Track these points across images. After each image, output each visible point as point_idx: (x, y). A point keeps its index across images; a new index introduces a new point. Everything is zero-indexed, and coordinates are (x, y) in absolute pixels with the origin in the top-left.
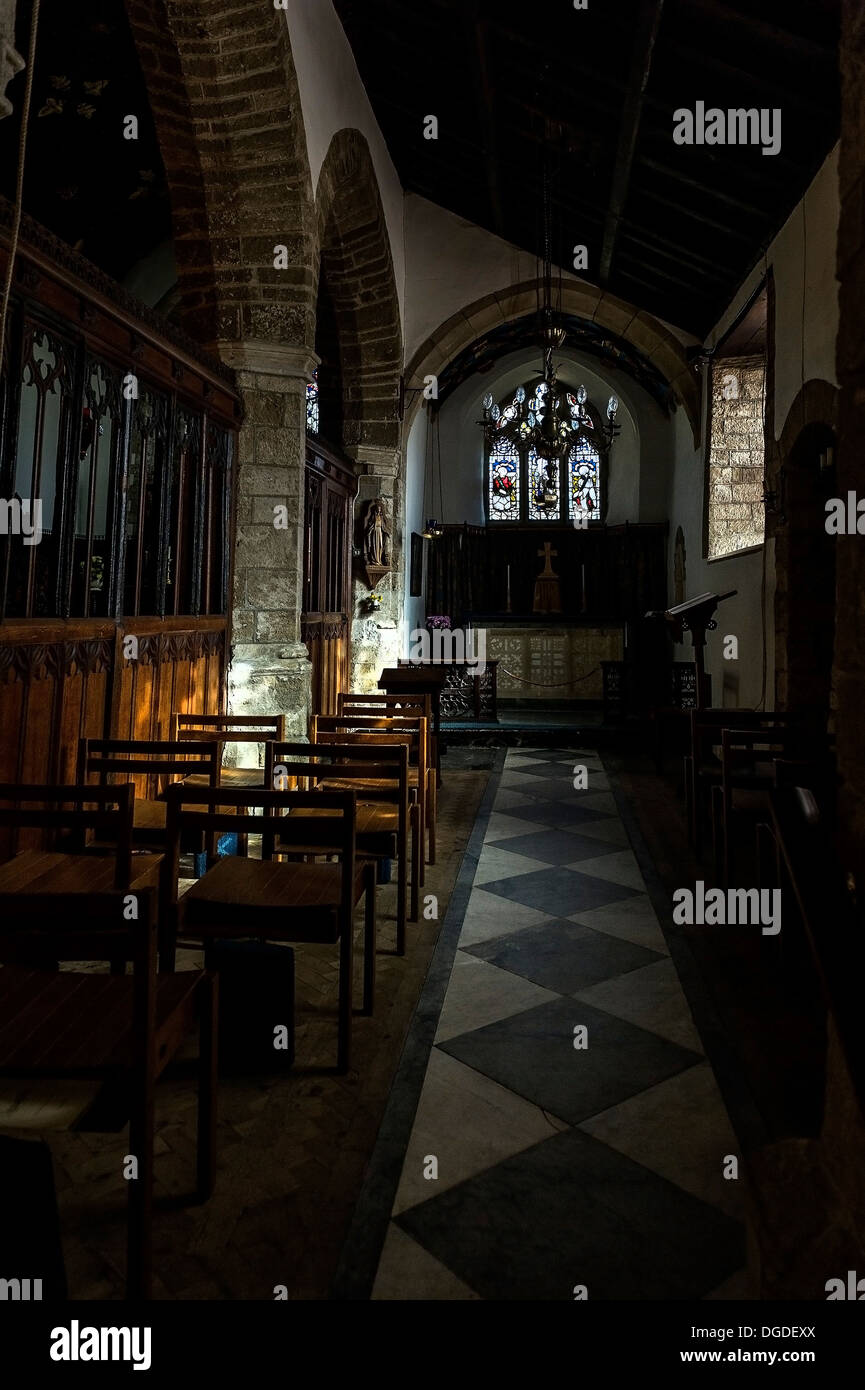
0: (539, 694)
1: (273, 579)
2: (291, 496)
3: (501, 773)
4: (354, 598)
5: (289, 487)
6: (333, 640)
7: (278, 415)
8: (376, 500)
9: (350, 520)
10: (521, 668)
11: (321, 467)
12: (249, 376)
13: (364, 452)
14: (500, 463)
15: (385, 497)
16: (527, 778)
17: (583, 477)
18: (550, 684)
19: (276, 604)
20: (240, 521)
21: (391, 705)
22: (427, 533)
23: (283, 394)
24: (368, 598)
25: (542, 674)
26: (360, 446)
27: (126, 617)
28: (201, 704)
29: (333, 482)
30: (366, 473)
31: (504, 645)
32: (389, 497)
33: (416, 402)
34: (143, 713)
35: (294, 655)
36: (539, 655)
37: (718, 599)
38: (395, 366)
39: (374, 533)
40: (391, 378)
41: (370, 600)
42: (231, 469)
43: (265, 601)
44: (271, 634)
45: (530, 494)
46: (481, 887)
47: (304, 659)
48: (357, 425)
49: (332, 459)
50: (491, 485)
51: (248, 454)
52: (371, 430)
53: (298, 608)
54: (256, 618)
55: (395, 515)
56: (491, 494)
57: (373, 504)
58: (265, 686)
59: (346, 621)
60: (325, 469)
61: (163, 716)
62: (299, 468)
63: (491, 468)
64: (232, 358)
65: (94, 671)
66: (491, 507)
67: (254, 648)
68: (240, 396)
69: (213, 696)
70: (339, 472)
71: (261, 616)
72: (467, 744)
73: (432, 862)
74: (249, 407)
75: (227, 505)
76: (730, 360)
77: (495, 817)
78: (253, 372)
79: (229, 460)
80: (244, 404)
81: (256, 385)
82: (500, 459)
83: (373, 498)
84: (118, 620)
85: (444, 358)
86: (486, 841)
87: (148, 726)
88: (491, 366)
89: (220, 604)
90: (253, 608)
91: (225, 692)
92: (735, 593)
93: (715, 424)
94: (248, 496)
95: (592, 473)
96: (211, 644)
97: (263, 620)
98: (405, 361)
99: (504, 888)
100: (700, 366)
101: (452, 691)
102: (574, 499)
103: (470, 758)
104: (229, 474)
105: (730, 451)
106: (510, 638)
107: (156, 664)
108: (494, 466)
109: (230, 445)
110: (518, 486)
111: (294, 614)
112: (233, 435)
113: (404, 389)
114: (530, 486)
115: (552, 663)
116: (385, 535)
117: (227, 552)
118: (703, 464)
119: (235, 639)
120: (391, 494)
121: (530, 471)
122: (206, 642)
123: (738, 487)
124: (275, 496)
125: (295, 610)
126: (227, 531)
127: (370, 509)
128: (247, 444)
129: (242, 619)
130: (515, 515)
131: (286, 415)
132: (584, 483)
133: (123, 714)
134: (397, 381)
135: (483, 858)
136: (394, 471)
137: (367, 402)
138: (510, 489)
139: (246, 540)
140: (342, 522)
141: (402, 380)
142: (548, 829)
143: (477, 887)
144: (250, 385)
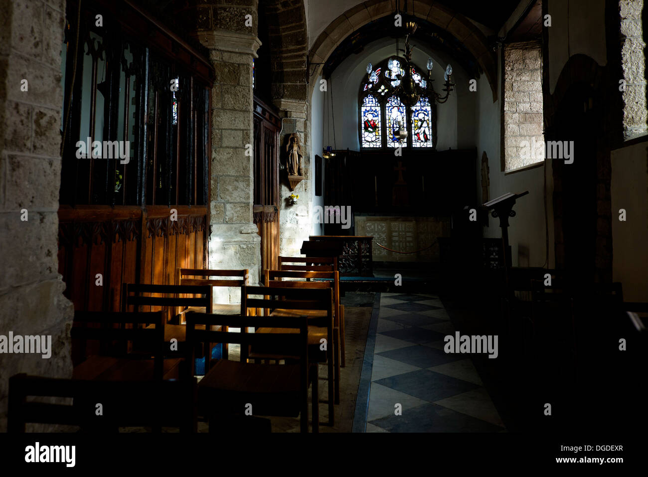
0: (398, 259)
1: (235, 183)
2: (246, 130)
3: (379, 309)
4: (281, 196)
5: (244, 123)
6: (269, 223)
7: (236, 78)
8: (294, 134)
9: (278, 146)
10: (386, 242)
11: (260, 113)
12: (218, 53)
13: (286, 104)
14: (368, 111)
15: (299, 132)
16: (396, 312)
17: (420, 120)
18: (404, 252)
19: (238, 199)
20: (215, 146)
21: (309, 264)
22: (326, 155)
23: (239, 65)
24: (290, 197)
25: (399, 246)
26: (282, 100)
27: (148, 206)
28: (193, 262)
29: (268, 122)
30: (287, 117)
31: (375, 227)
32: (301, 132)
33: (317, 72)
34: (158, 268)
35: (250, 231)
36: (397, 233)
37: (516, 197)
38: (304, 49)
39: (292, 155)
40: (301, 56)
41: (291, 198)
42: (208, 112)
43: (231, 196)
44: (235, 218)
45: (388, 131)
46: (376, 382)
47: (256, 234)
48: (280, 86)
49: (266, 107)
50: (363, 125)
51: (218, 102)
52: (289, 89)
53: (251, 201)
54: (225, 208)
55: (305, 144)
56: (363, 131)
57: (291, 136)
58: (232, 251)
59: (276, 211)
60: (262, 113)
61: (171, 270)
62: (250, 112)
63: (363, 114)
64: (207, 41)
65: (129, 240)
66: (363, 139)
67: (224, 227)
68: (212, 66)
69: (200, 257)
70: (271, 115)
71: (228, 206)
72: (354, 290)
73: (343, 366)
74: (218, 73)
75: (206, 135)
76: (515, 44)
77: (379, 337)
78: (220, 50)
79: (207, 106)
80: (215, 71)
81: (222, 59)
82: (368, 109)
83: (291, 132)
84: (143, 207)
85: (333, 44)
86: (376, 352)
87: (162, 276)
88: (362, 49)
89: (203, 199)
90: (223, 201)
91: (207, 255)
92: (527, 193)
93: (507, 85)
94: (219, 129)
95: (426, 118)
96: (198, 224)
97: (230, 208)
98: (310, 45)
99: (392, 382)
100: (497, 48)
101: (344, 256)
102: (415, 134)
103: (358, 299)
104: (206, 115)
105: (517, 103)
106: (378, 222)
107: (166, 236)
108: (365, 113)
109: (207, 96)
110: (380, 126)
111: (248, 205)
112: (209, 90)
113: (309, 64)
114: (388, 126)
115: (406, 239)
116: (300, 156)
117: (207, 165)
118: (500, 112)
119: (213, 222)
120: (303, 130)
121: (387, 116)
122: (195, 223)
123: (523, 125)
124: (236, 130)
125: (249, 203)
126: (206, 151)
127: (290, 139)
128: (217, 96)
129: (216, 208)
130: (379, 145)
131: (241, 78)
132: (422, 124)
133: (147, 268)
134: (305, 58)
135: (375, 363)
136: (304, 116)
137: (286, 72)
138: (374, 127)
139: (218, 158)
140: (273, 147)
141: (308, 57)
142: (414, 344)
143: (374, 382)
144: (218, 59)
